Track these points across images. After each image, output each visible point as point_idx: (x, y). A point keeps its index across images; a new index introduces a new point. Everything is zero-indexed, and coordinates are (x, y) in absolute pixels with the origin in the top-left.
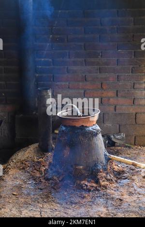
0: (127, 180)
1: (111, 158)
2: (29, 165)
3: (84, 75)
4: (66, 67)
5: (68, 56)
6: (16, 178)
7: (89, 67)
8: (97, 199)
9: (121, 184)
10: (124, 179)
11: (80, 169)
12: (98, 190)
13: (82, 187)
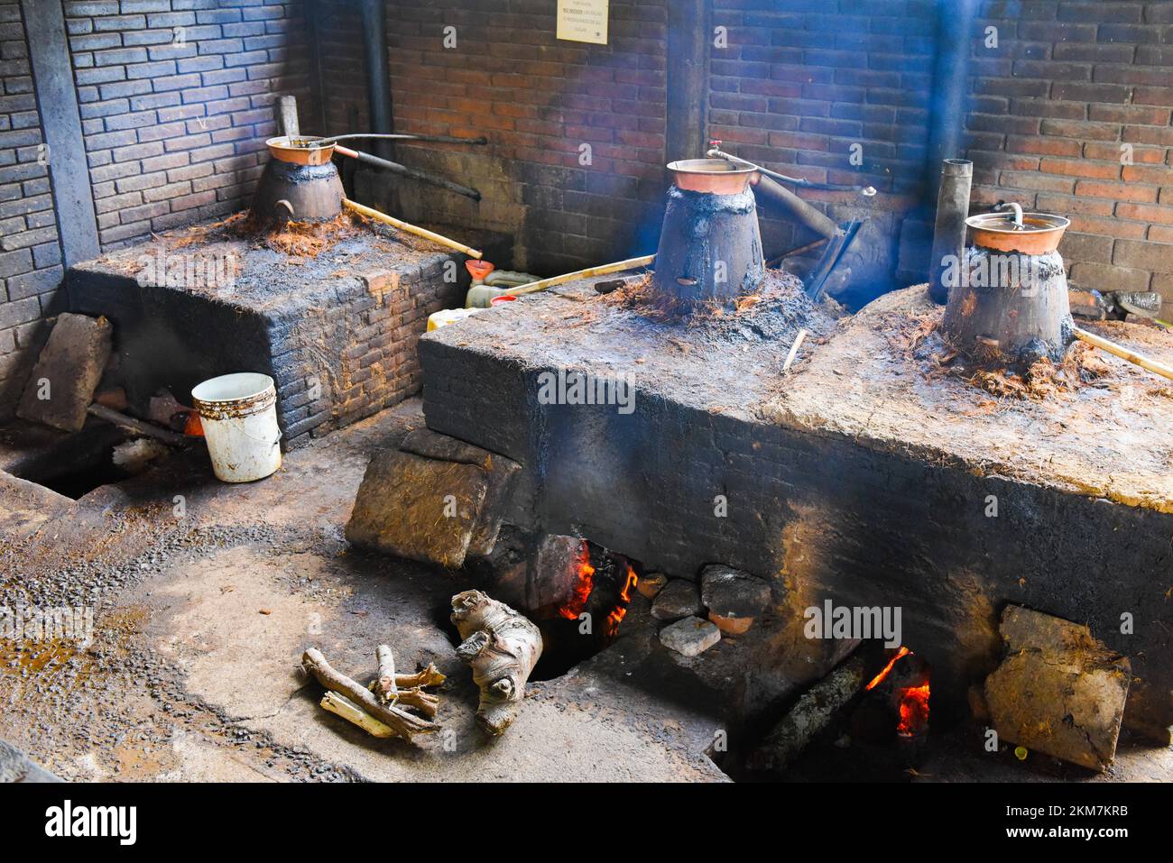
0: (1105, 391)
1: (1078, 336)
2: (894, 324)
3: (1080, 143)
4: (1040, 119)
5: (1047, 95)
6: (856, 344)
7: (1097, 125)
8: (1009, 413)
9: (1084, 396)
10: (1098, 388)
11: (992, 347)
12: (1020, 397)
13: (985, 386)
